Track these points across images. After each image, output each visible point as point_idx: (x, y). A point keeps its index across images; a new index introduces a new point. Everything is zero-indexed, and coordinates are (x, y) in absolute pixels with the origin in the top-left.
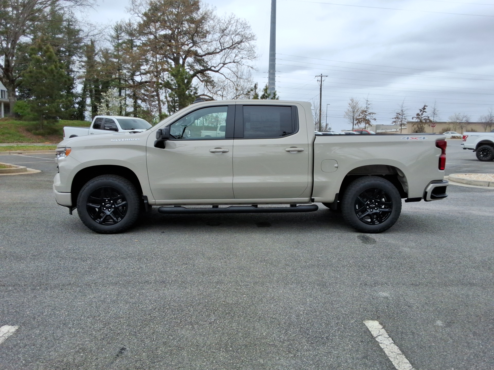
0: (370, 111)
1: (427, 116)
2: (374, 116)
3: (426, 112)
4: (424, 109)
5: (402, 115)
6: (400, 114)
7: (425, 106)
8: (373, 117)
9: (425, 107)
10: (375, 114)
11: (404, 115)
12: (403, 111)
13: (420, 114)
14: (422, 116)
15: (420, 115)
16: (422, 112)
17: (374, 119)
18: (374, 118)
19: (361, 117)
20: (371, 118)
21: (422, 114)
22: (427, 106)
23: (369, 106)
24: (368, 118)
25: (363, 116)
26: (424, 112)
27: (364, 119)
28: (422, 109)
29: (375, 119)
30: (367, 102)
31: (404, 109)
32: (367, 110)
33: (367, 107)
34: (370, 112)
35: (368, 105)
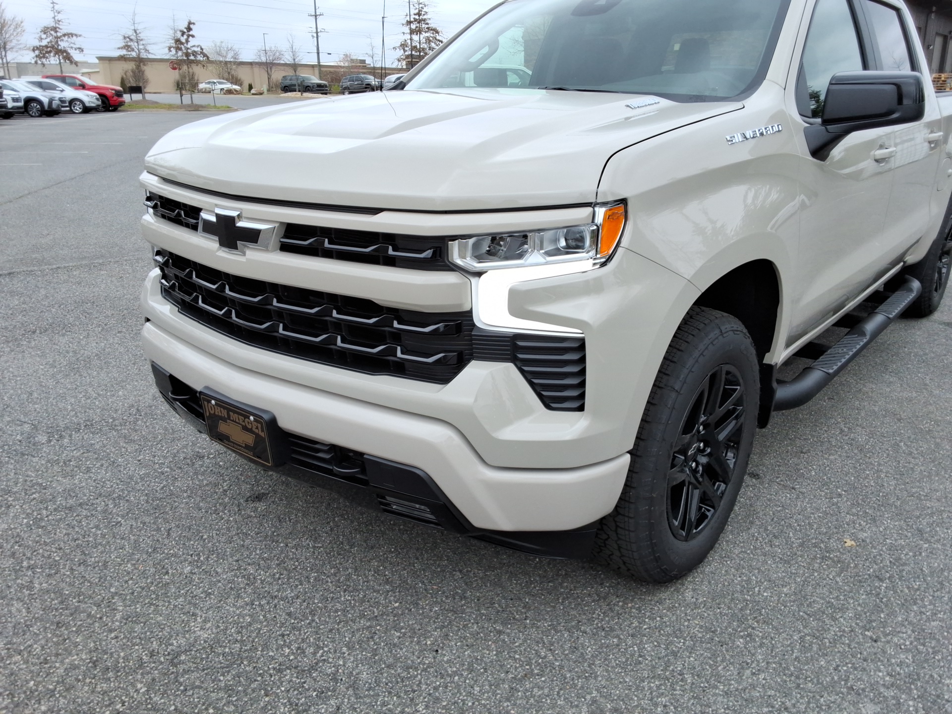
0: (64, 29)
1: (198, 46)
2: (78, 42)
3: (193, 36)
4: (189, 29)
5: (137, 42)
6: (131, 40)
7: (190, 23)
8: (74, 44)
9: (191, 26)
10: (76, 35)
11: (141, 42)
12: (138, 32)
13: (183, 39)
14: (189, 46)
15: (182, 43)
16: (185, 37)
17: (79, 48)
18: (78, 46)
19: (46, 43)
20: (72, 45)
21: (187, 41)
22: (194, 24)
23: (59, 17)
24: (63, 45)
25: (48, 40)
26: (189, 36)
27: (53, 47)
28: (185, 30)
29: (81, 50)
30: (52, 5)
31: (139, 27)
32: (57, 25)
33: (54, 18)
34: (65, 31)
35: (56, 14)
